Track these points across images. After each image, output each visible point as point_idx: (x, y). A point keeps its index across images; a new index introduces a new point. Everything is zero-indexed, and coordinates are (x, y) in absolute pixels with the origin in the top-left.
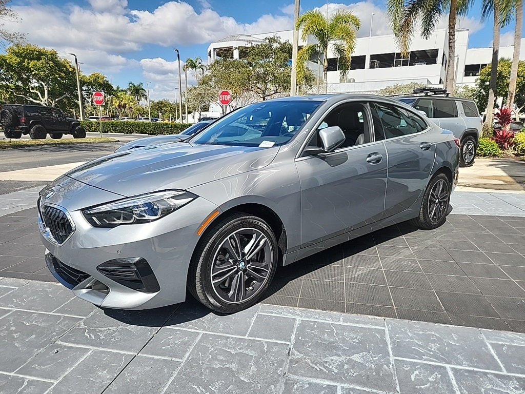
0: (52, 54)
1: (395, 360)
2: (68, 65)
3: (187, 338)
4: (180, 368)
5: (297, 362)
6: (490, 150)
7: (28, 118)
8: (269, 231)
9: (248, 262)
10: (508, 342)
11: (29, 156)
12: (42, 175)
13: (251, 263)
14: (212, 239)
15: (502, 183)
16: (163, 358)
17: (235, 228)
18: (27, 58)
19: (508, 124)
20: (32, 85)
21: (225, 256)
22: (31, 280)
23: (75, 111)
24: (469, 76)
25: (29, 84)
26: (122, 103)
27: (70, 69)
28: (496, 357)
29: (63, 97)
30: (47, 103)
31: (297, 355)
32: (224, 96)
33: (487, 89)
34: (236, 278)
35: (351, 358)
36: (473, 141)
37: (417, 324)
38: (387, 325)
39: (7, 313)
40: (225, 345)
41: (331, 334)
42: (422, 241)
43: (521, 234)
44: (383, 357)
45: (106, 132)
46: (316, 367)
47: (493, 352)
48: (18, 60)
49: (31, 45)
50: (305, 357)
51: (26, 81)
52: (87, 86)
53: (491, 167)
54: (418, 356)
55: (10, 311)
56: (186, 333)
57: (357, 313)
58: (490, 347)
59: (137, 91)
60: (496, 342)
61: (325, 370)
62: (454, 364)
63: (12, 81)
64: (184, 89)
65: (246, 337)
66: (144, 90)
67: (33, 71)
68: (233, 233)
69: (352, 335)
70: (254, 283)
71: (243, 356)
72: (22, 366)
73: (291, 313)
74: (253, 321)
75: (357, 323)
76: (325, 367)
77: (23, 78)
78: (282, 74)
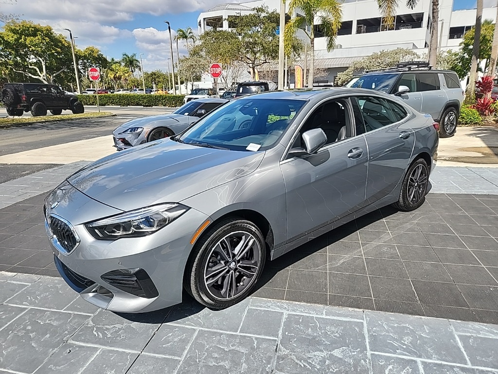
0: (47, 30)
1: (372, 354)
2: (63, 40)
3: (184, 335)
4: (179, 366)
5: (283, 359)
6: (471, 118)
7: (29, 96)
8: (257, 232)
9: (239, 262)
10: (475, 333)
11: (33, 135)
12: (45, 157)
13: (241, 262)
14: (204, 245)
15: (480, 155)
16: (164, 356)
17: (225, 233)
18: (23, 35)
19: (489, 91)
20: (30, 61)
21: (217, 258)
22: (43, 275)
23: (73, 84)
24: (454, 38)
25: (28, 59)
26: (117, 75)
27: (66, 45)
28: (463, 350)
29: (60, 72)
30: (45, 78)
31: (284, 351)
32: (214, 69)
33: (470, 53)
34: (227, 277)
35: (332, 353)
36: (454, 112)
37: (392, 316)
38: (366, 318)
39: (22, 312)
40: (219, 342)
41: (314, 328)
42: (401, 224)
43: (495, 214)
44: (361, 352)
45: (103, 105)
46: (301, 364)
47: (460, 345)
48: (15, 37)
49: (27, 21)
50: (290, 353)
51: (24, 57)
52: (83, 60)
53: (472, 136)
54: (393, 350)
55: (26, 309)
56: (184, 330)
57: (339, 305)
58: (458, 339)
59: (131, 63)
60: (464, 334)
61: (309, 366)
62: (424, 358)
63: (11, 58)
64: (176, 61)
65: (238, 333)
66: (137, 61)
67: (30, 47)
68: (224, 238)
69: (333, 329)
70: (244, 279)
71: (235, 353)
72: (39, 367)
73: (278, 306)
74: (244, 316)
75: (338, 316)
76: (309, 363)
77: (20, 54)
78: (271, 44)
